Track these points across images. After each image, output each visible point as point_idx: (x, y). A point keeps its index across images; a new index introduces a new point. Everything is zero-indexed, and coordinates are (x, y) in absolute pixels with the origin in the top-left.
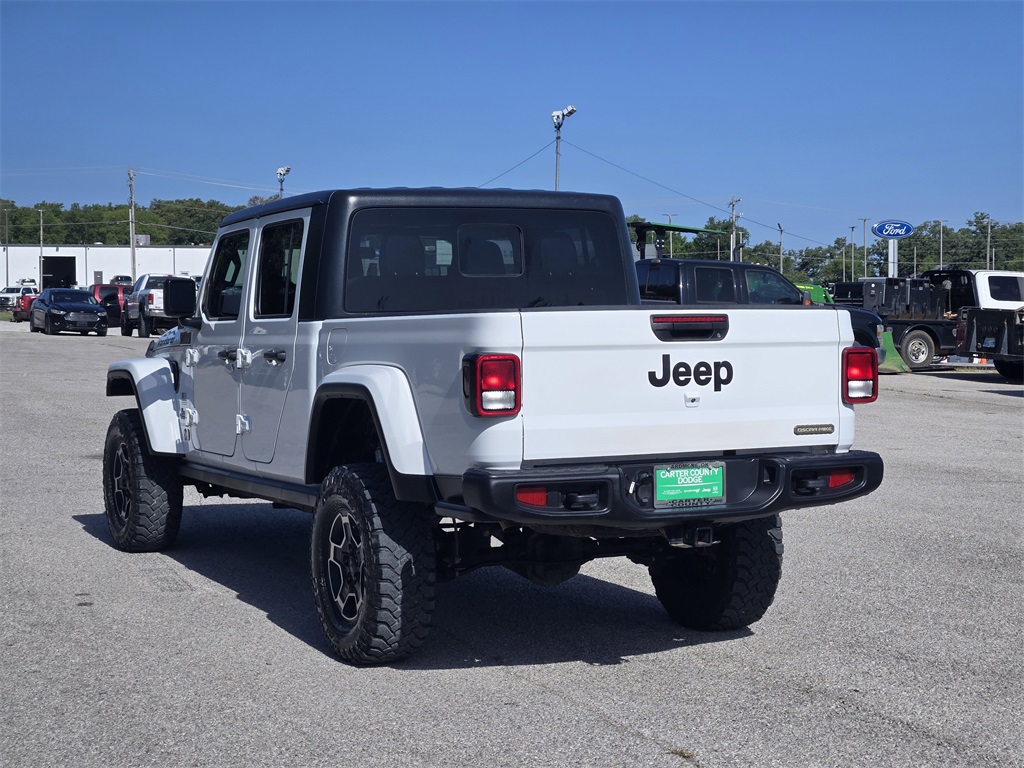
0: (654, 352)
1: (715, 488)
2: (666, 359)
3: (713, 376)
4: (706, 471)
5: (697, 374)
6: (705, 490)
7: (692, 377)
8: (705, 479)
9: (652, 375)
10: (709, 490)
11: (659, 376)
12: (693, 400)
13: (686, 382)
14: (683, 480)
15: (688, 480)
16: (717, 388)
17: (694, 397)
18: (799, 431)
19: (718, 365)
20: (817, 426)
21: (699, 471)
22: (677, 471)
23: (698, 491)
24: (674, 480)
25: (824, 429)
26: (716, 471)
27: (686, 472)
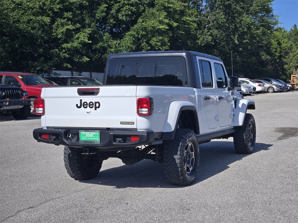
0: (78, 99)
1: (97, 138)
2: (81, 100)
3: (94, 106)
4: (94, 133)
5: (90, 105)
6: (94, 138)
7: (88, 106)
8: (94, 135)
9: (77, 105)
10: (95, 139)
11: (79, 105)
12: (88, 113)
13: (86, 107)
14: (87, 135)
15: (89, 135)
17: (88, 111)
18: (122, 123)
19: (96, 103)
20: (128, 122)
21: (92, 133)
22: (86, 132)
23: (92, 138)
24: (85, 135)
25: (130, 123)
26: (97, 133)
27: (89, 133)
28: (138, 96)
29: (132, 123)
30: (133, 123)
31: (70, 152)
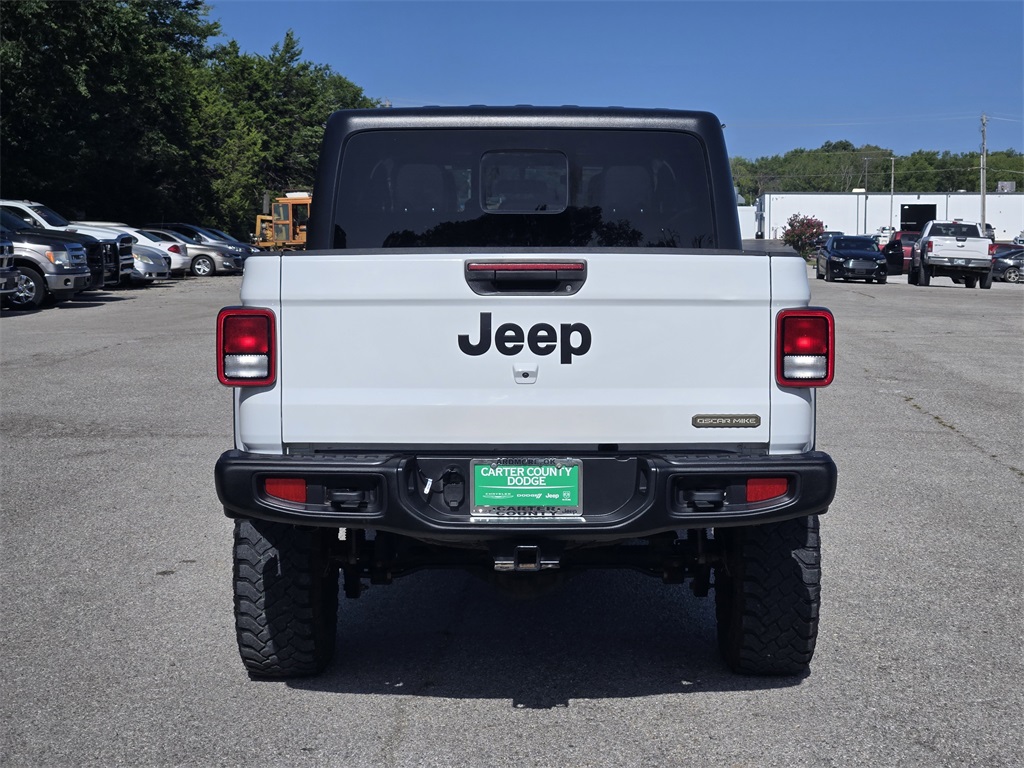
0: (468, 310)
1: (567, 495)
2: (486, 319)
3: (558, 344)
4: (552, 471)
5: (534, 339)
6: (549, 496)
7: (526, 344)
8: (549, 480)
9: (463, 341)
10: (556, 496)
11: (475, 340)
12: (526, 375)
13: (516, 350)
14: (515, 481)
15: (523, 481)
16: (566, 359)
17: (526, 370)
18: (697, 422)
19: (567, 329)
20: (732, 417)
21: (542, 470)
22: (506, 469)
23: (539, 496)
24: (502, 480)
25: (743, 421)
26: (568, 471)
27: (521, 470)
28: (781, 302)
29: (752, 421)
30: (754, 421)
31: (272, 553)
